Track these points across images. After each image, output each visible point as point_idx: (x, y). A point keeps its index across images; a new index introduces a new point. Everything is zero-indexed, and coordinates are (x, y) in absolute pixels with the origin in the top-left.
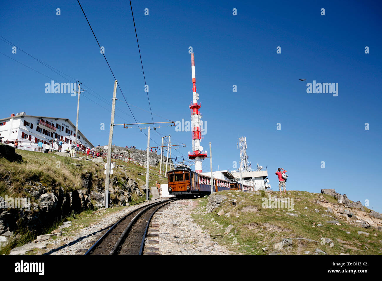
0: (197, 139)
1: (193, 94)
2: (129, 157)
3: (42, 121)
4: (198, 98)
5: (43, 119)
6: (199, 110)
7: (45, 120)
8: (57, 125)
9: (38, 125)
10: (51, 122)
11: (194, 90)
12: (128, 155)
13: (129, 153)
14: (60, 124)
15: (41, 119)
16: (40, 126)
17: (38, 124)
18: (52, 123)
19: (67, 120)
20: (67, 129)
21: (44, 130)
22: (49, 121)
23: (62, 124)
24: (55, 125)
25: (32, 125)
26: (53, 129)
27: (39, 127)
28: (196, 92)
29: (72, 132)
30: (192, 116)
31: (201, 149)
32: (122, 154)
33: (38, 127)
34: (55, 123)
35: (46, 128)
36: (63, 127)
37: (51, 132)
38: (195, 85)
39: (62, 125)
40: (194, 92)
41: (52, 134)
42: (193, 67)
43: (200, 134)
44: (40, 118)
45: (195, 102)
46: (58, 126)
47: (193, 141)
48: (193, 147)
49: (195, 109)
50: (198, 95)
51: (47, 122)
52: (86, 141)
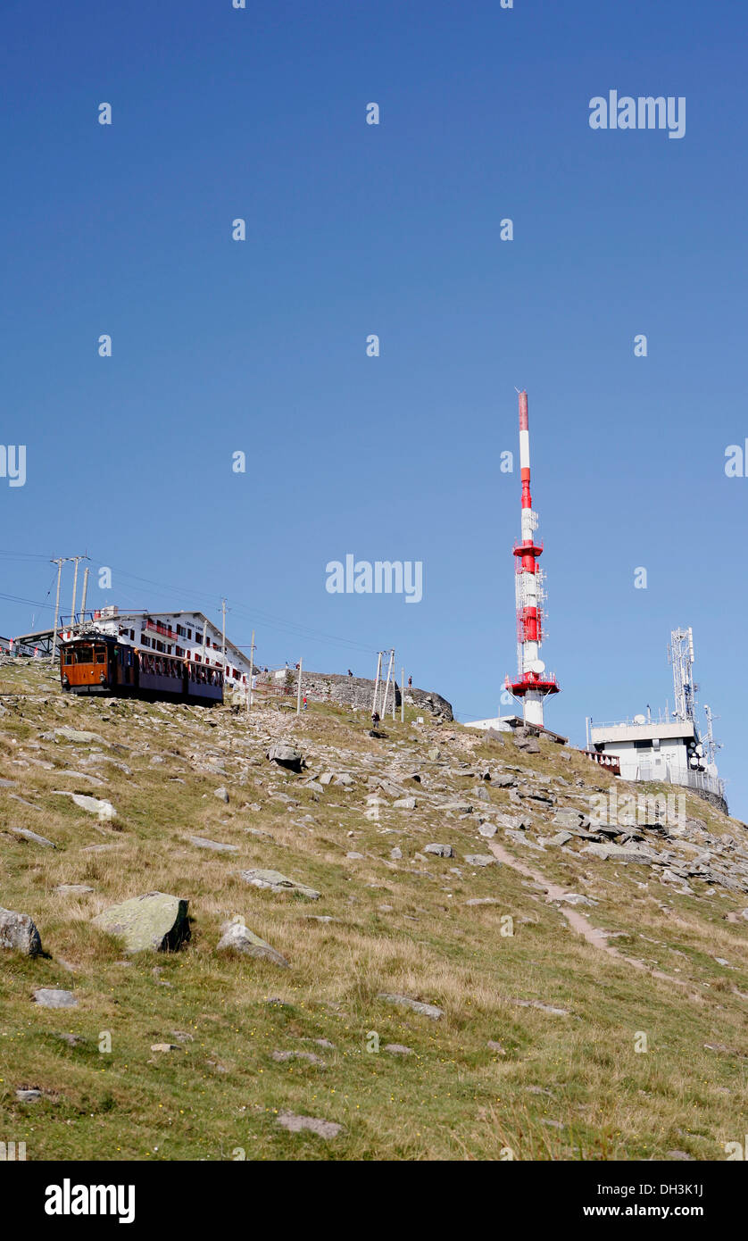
0: (530, 641)
1: (521, 516)
2: (329, 693)
3: (151, 622)
4: (535, 526)
5: (151, 617)
6: (538, 560)
7: (155, 619)
8: (179, 626)
9: (143, 632)
10: (165, 622)
11: (526, 502)
12: (325, 689)
13: (329, 684)
14: (183, 625)
15: (148, 620)
16: (148, 633)
17: (143, 629)
18: (168, 623)
19: (196, 615)
20: (197, 634)
21: (154, 640)
22: (163, 620)
23: (189, 624)
24: (174, 629)
25: (133, 632)
26: (170, 637)
27: (146, 635)
28: (530, 506)
29: (208, 639)
30: (517, 577)
31: (539, 667)
32: (313, 686)
33: (143, 636)
34: (174, 623)
35: (159, 637)
36: (190, 631)
37: (167, 643)
38: (528, 488)
39: (188, 627)
40: (523, 507)
41: (170, 647)
42: (524, 436)
43: (540, 626)
44: (145, 617)
45: (527, 536)
46: (180, 629)
47: (519, 646)
48: (520, 662)
49: (527, 558)
50: (536, 516)
51: (159, 623)
52: (242, 659)
